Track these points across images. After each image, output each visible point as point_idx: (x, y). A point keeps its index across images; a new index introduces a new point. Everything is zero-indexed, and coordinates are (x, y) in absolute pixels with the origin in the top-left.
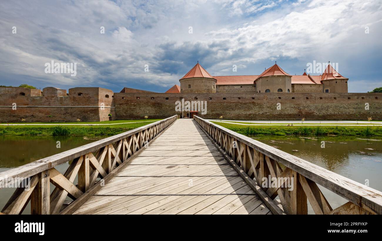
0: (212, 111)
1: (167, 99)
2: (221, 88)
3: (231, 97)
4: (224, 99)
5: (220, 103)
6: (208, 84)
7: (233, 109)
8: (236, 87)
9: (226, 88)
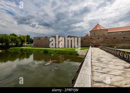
0: (107, 44)
1: (85, 39)
2: (110, 33)
3: (119, 37)
4: (114, 38)
5: (112, 40)
6: (104, 32)
7: (120, 43)
8: (119, 33)
9: (113, 33)
